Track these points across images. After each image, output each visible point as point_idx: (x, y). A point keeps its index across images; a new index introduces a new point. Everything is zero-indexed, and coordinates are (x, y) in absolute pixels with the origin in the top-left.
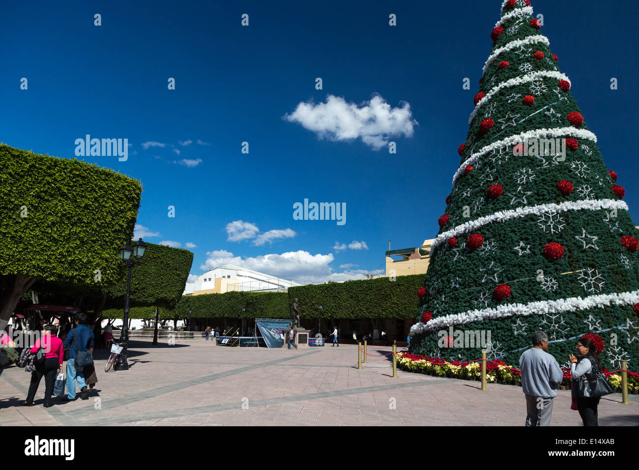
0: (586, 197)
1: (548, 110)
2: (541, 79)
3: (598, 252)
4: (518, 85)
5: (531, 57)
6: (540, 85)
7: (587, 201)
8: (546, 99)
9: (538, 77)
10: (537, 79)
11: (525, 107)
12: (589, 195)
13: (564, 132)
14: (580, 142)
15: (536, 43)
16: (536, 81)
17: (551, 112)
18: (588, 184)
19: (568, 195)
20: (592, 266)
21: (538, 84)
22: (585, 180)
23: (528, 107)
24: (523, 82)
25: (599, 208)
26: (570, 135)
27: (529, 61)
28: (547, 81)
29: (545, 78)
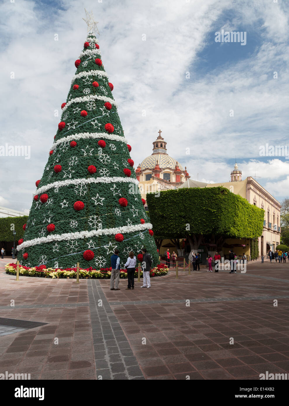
0: (104, 175)
1: (94, 121)
2: (94, 101)
3: (102, 207)
4: (80, 103)
5: (91, 85)
6: (93, 104)
7: (103, 178)
8: (94, 114)
9: (92, 98)
10: (91, 100)
11: (81, 118)
12: (106, 175)
13: (100, 136)
14: (109, 142)
15: (96, 75)
16: (90, 102)
17: (95, 122)
18: (107, 168)
19: (93, 174)
20: (97, 214)
21: (91, 103)
22: (106, 166)
23: (83, 117)
24: (83, 101)
25: (110, 182)
26: (103, 138)
27: (89, 87)
28: (97, 102)
29: (96, 100)
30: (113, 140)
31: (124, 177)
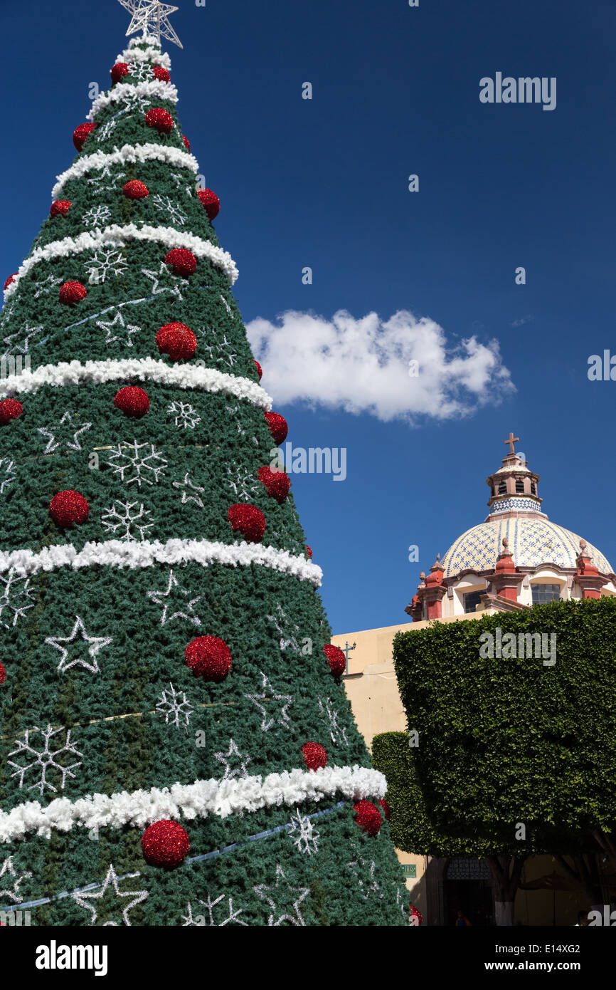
0: (122, 534)
1: (111, 317)
2: (122, 244)
3: (95, 678)
4: (65, 257)
5: (117, 193)
6: (113, 258)
7: (114, 544)
8: (116, 292)
9: (115, 238)
10: (107, 243)
11: (59, 308)
12: (132, 530)
13: (125, 371)
14: (167, 397)
15: (143, 161)
16: (105, 249)
17: (114, 322)
18: (141, 501)
19: (71, 528)
20: (61, 719)
21: (108, 255)
22: (140, 491)
23: (67, 308)
24: (76, 251)
25: (150, 563)
26: (142, 378)
27: (109, 202)
28: (133, 248)
29: (131, 241)
30: (189, 389)
31: (230, 543)
